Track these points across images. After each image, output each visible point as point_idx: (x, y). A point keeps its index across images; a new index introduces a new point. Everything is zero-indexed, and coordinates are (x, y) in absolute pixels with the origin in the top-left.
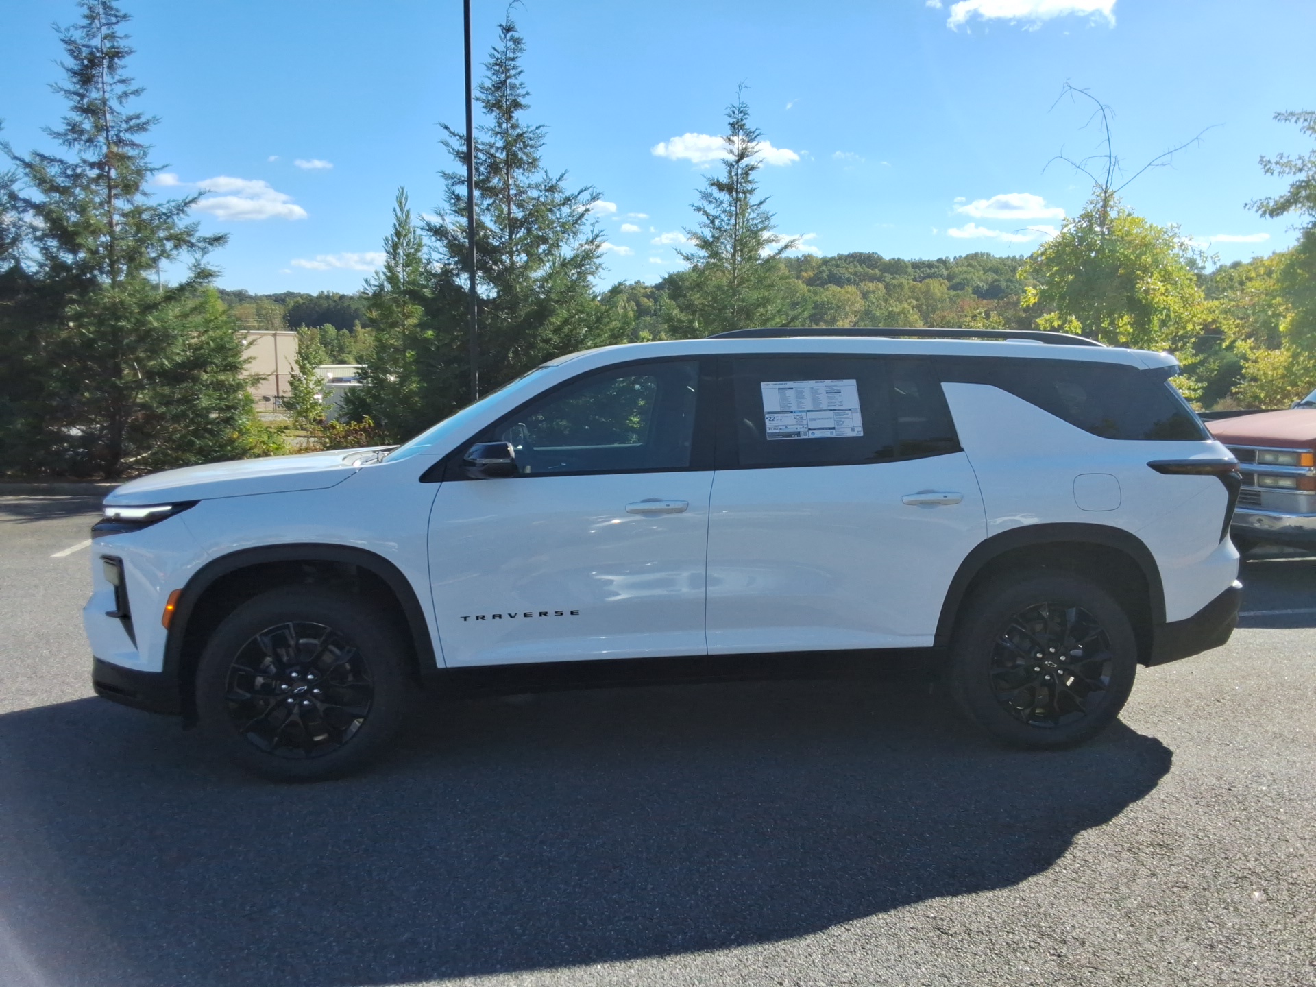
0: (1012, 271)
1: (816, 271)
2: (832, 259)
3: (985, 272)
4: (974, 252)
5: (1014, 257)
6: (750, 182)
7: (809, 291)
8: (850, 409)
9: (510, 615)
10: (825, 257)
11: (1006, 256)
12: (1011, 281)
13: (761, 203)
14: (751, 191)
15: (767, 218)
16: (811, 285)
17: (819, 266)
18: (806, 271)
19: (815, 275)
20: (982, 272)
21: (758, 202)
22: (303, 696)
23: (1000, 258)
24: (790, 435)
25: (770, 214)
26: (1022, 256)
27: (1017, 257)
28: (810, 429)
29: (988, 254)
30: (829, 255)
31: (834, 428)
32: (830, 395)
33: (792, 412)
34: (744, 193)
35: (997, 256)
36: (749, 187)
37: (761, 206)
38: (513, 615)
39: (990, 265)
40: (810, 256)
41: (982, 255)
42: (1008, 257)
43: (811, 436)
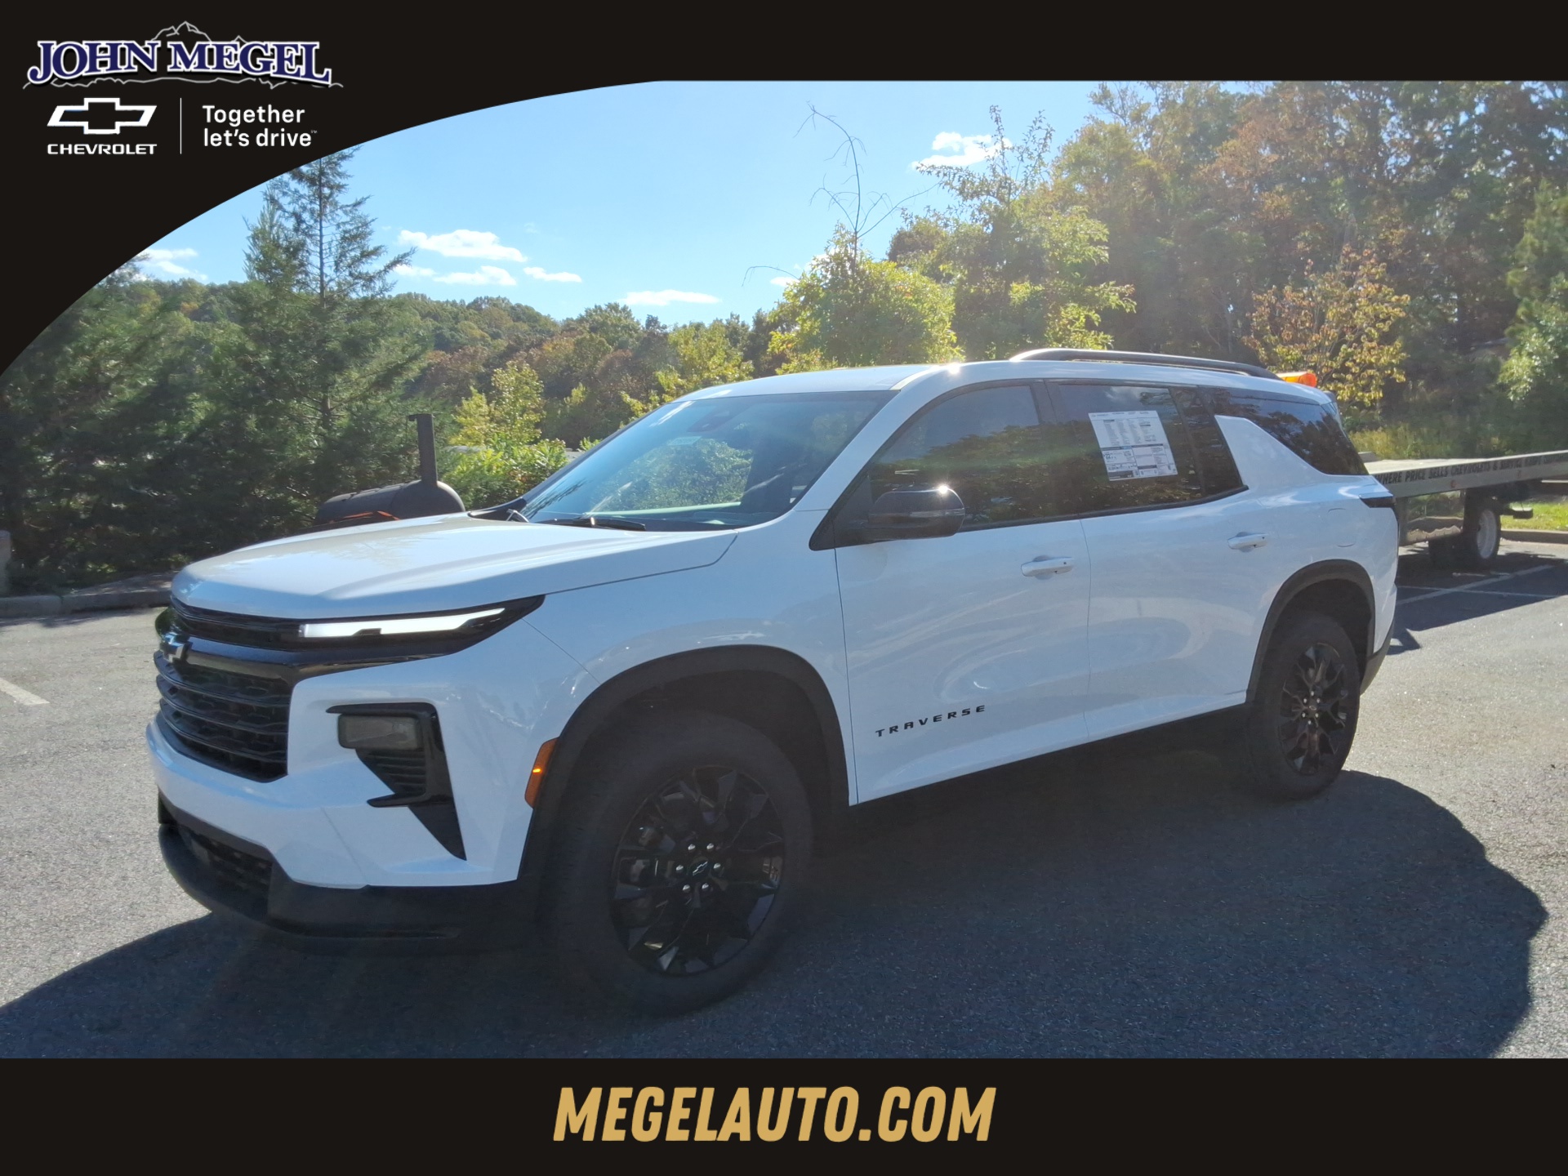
0: (454, 318)
1: (202, 302)
2: (223, 287)
3: (423, 317)
4: (406, 293)
5: (454, 302)
6: (340, 175)
7: (197, 327)
8: (1162, 445)
9: (921, 721)
10: (213, 284)
11: (445, 300)
12: (456, 330)
13: (358, 204)
14: (340, 187)
15: (366, 224)
16: (199, 320)
17: (205, 296)
18: (188, 302)
19: (201, 307)
20: (419, 318)
21: (352, 202)
22: (701, 878)
23: (438, 302)
24: (1126, 474)
25: (369, 219)
26: (462, 301)
27: (458, 302)
28: (1140, 468)
29: (423, 297)
30: (218, 283)
31: (1155, 467)
32: (1145, 428)
33: (1121, 448)
34: (331, 188)
35: (434, 298)
36: (338, 180)
37: (359, 208)
38: (923, 721)
39: (427, 309)
40: (191, 281)
41: (417, 296)
42: (447, 302)
43: (1142, 476)
